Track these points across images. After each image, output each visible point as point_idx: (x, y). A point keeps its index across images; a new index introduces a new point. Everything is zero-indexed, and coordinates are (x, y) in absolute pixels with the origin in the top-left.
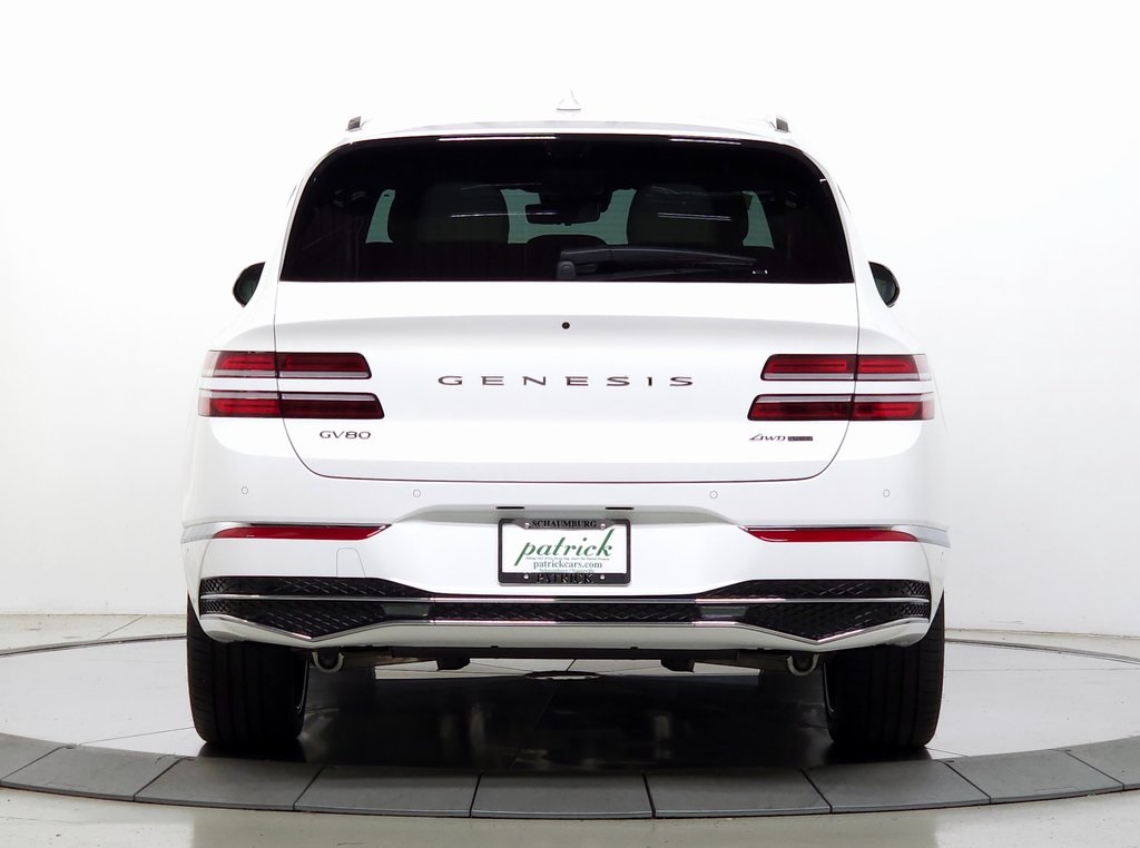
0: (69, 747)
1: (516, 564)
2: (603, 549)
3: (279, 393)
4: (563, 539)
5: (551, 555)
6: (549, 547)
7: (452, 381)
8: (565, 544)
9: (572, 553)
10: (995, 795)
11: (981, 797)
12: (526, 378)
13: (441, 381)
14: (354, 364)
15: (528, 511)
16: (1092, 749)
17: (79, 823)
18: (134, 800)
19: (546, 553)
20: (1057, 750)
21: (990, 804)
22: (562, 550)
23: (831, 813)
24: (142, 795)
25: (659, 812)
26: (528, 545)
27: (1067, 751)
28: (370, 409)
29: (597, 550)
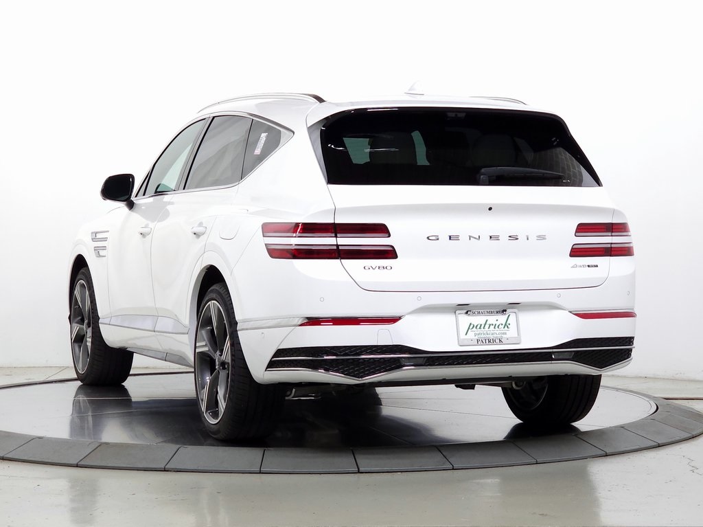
0: (40, 438)
1: (466, 334)
2: (506, 325)
3: (337, 246)
4: (487, 321)
5: (482, 329)
6: (481, 325)
7: (433, 238)
8: (488, 323)
9: (492, 327)
12: (470, 237)
13: (428, 238)
14: (381, 229)
15: (471, 307)
17: (49, 479)
19: (480, 328)
22: (487, 326)
23: (453, 469)
24: (82, 463)
25: (362, 469)
26: (471, 324)
28: (390, 253)
29: (503, 326)
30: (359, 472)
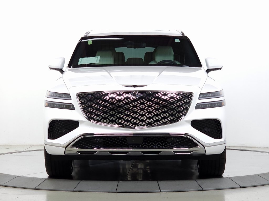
0: (19, 177)
10: (242, 186)
11: (238, 186)
16: (264, 174)
17: (23, 195)
18: (35, 189)
20: (256, 175)
21: (241, 188)
23: (203, 190)
24: (37, 188)
25: (161, 191)
27: (258, 175)
30: (160, 192)
